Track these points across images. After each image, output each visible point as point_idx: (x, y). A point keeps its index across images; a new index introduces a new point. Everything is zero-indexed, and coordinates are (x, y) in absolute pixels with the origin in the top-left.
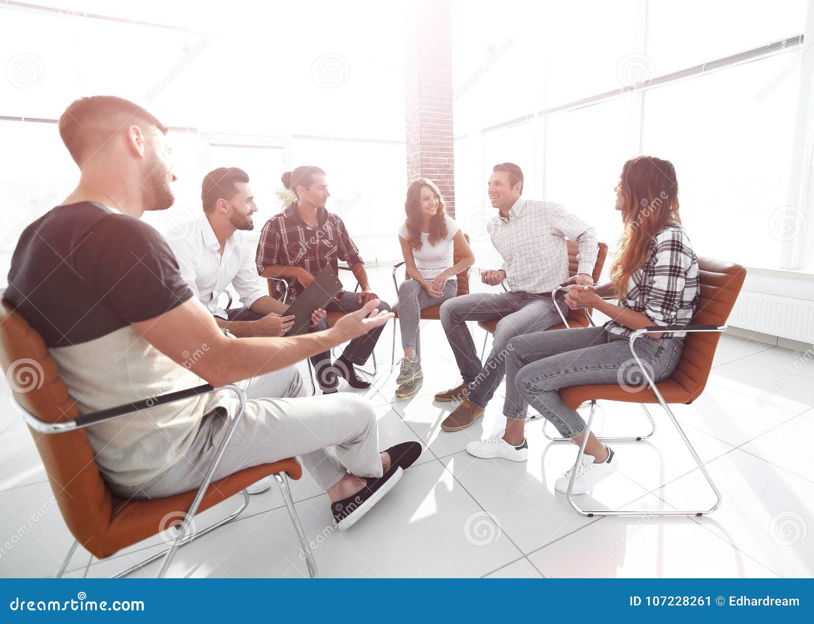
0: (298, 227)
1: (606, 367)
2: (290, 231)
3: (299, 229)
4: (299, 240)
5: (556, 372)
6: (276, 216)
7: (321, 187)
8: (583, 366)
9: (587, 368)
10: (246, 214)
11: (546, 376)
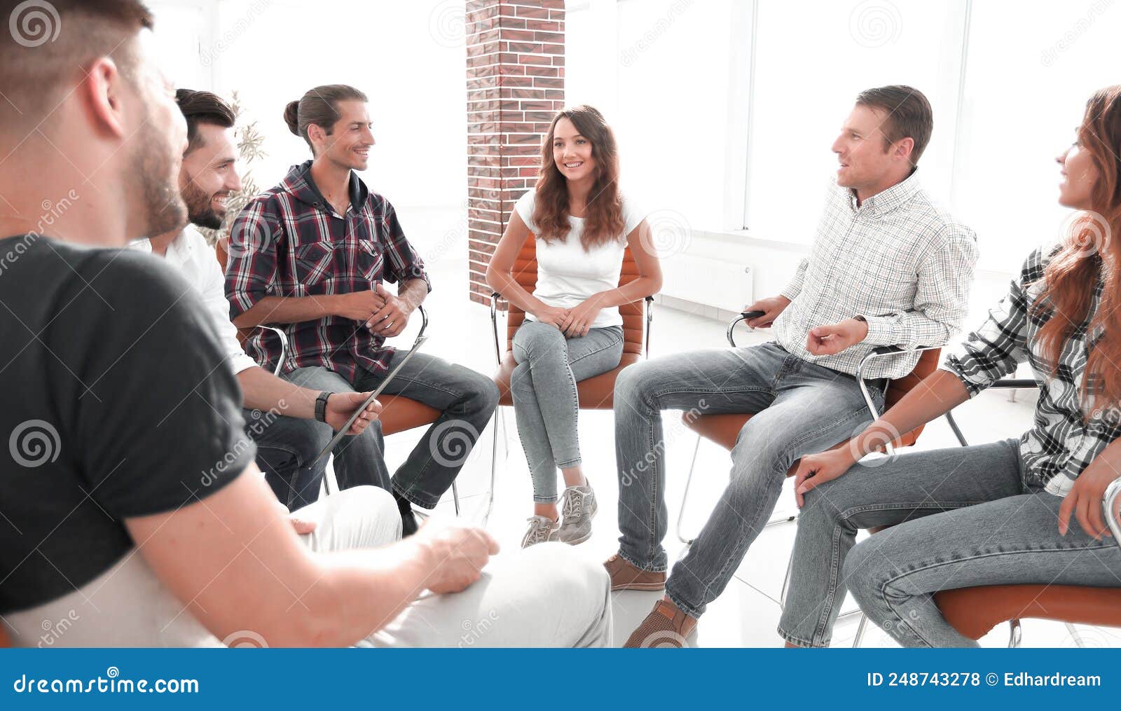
0: (317, 212)
1: (1042, 547)
2: (303, 220)
3: (319, 216)
4: (320, 239)
5: (933, 559)
6: (272, 190)
7: (356, 126)
8: (992, 547)
9: (1001, 550)
10: (212, 194)
11: (912, 568)
